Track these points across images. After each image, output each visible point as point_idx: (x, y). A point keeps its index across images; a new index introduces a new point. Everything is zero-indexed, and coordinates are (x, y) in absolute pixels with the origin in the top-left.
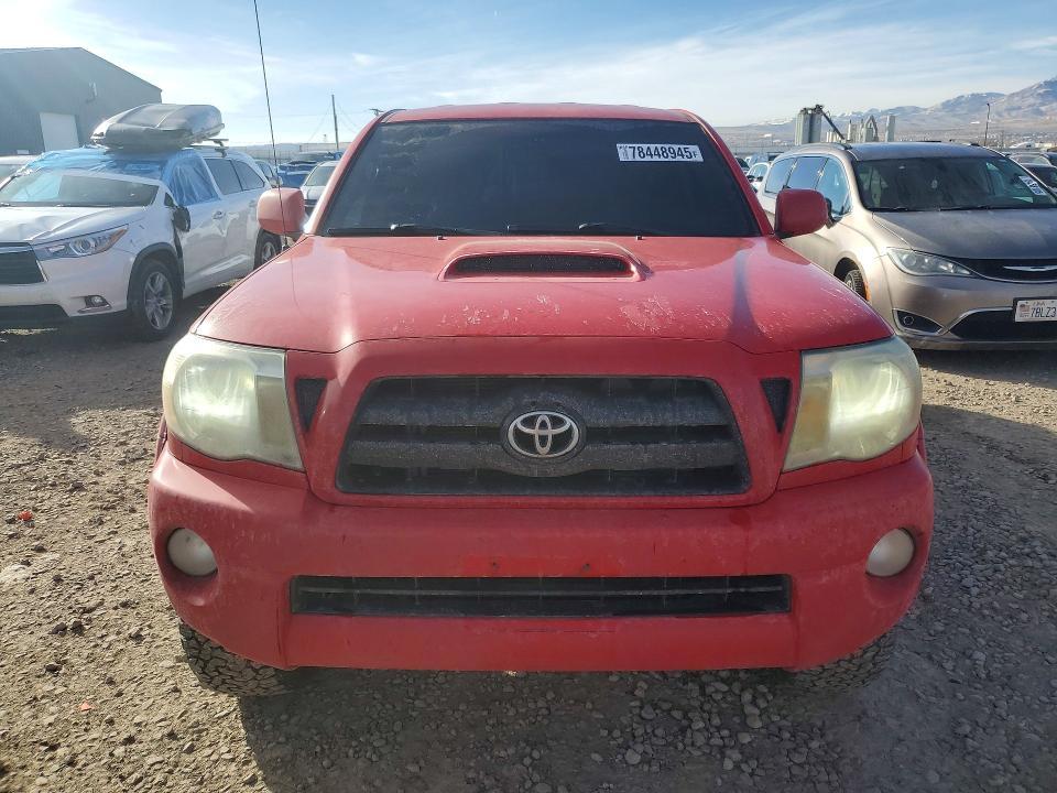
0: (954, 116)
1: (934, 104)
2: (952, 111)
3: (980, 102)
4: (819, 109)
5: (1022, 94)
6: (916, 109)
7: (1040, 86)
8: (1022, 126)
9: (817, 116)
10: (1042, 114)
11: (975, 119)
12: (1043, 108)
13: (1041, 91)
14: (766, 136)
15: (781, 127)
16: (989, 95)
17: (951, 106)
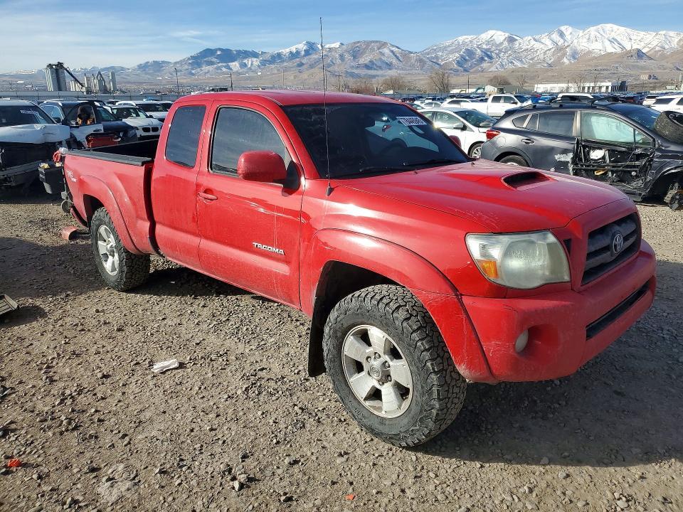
0: (146, 74)
1: (133, 66)
2: (145, 70)
3: (158, 66)
4: (60, 65)
5: (181, 62)
6: (122, 69)
7: (189, 59)
8: (185, 81)
9: (60, 71)
10: (193, 74)
11: (158, 76)
12: (193, 71)
13: (190, 61)
14: (19, 82)
15: (31, 76)
16: (163, 62)
17: (143, 67)
